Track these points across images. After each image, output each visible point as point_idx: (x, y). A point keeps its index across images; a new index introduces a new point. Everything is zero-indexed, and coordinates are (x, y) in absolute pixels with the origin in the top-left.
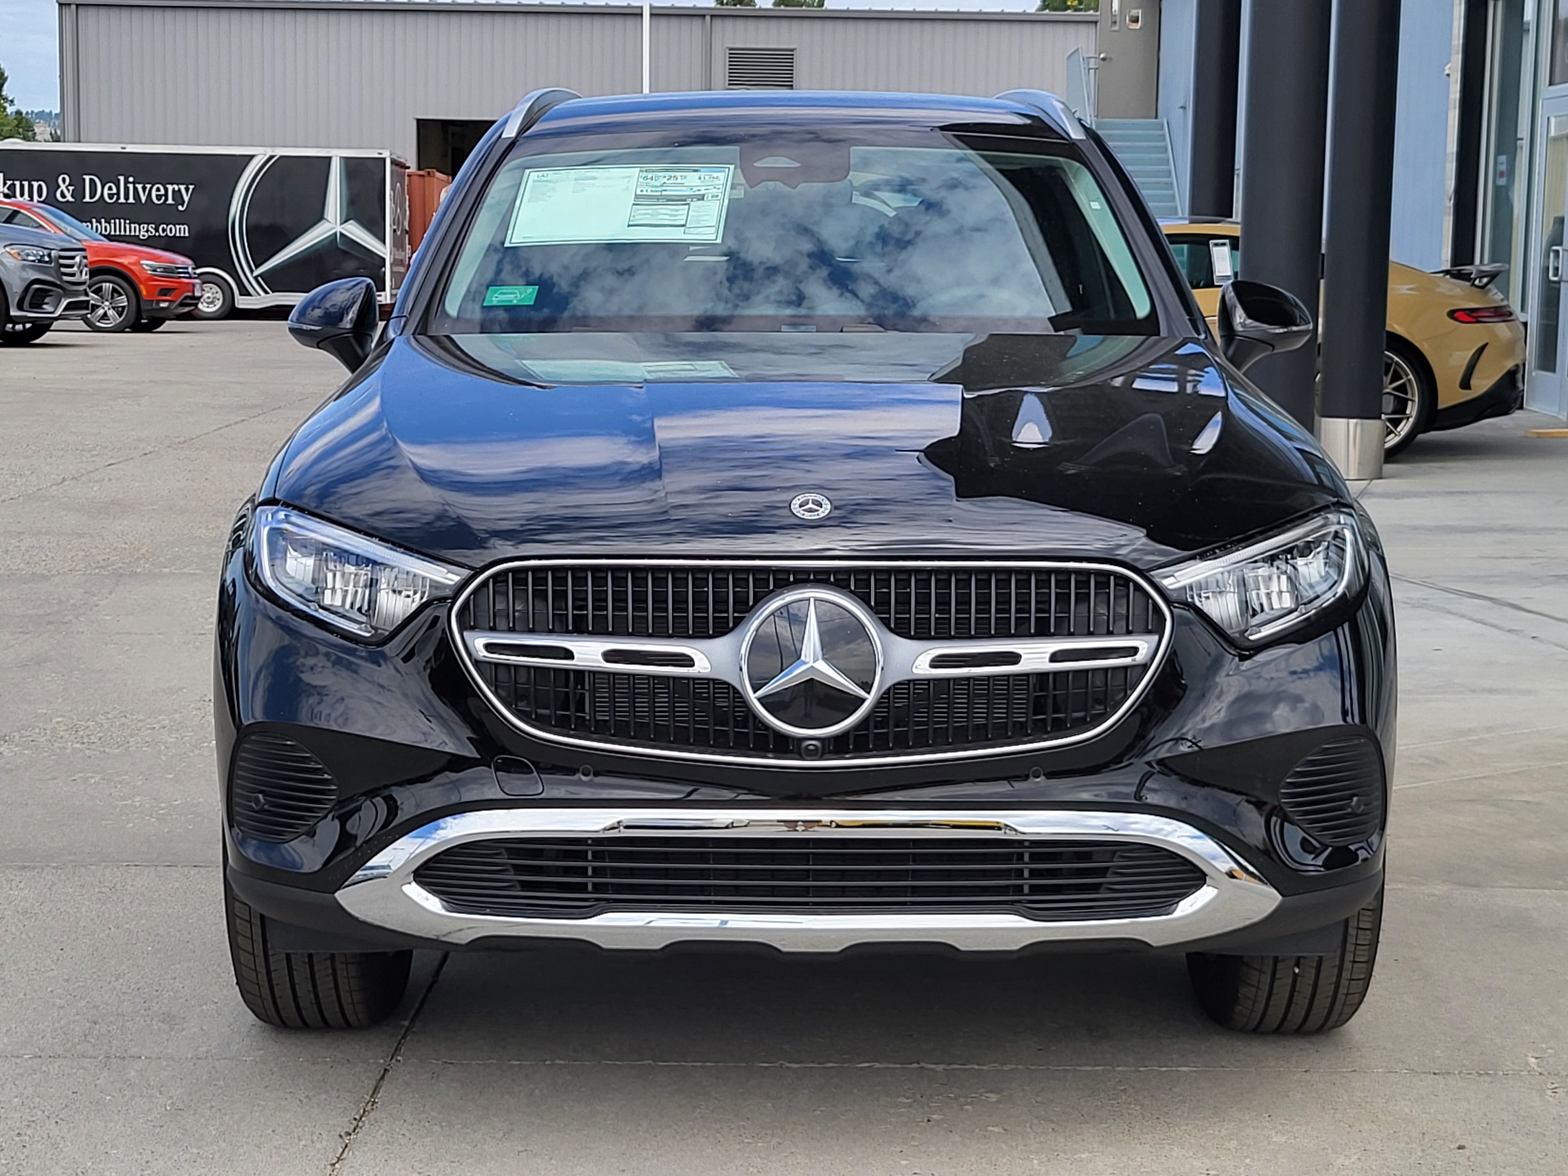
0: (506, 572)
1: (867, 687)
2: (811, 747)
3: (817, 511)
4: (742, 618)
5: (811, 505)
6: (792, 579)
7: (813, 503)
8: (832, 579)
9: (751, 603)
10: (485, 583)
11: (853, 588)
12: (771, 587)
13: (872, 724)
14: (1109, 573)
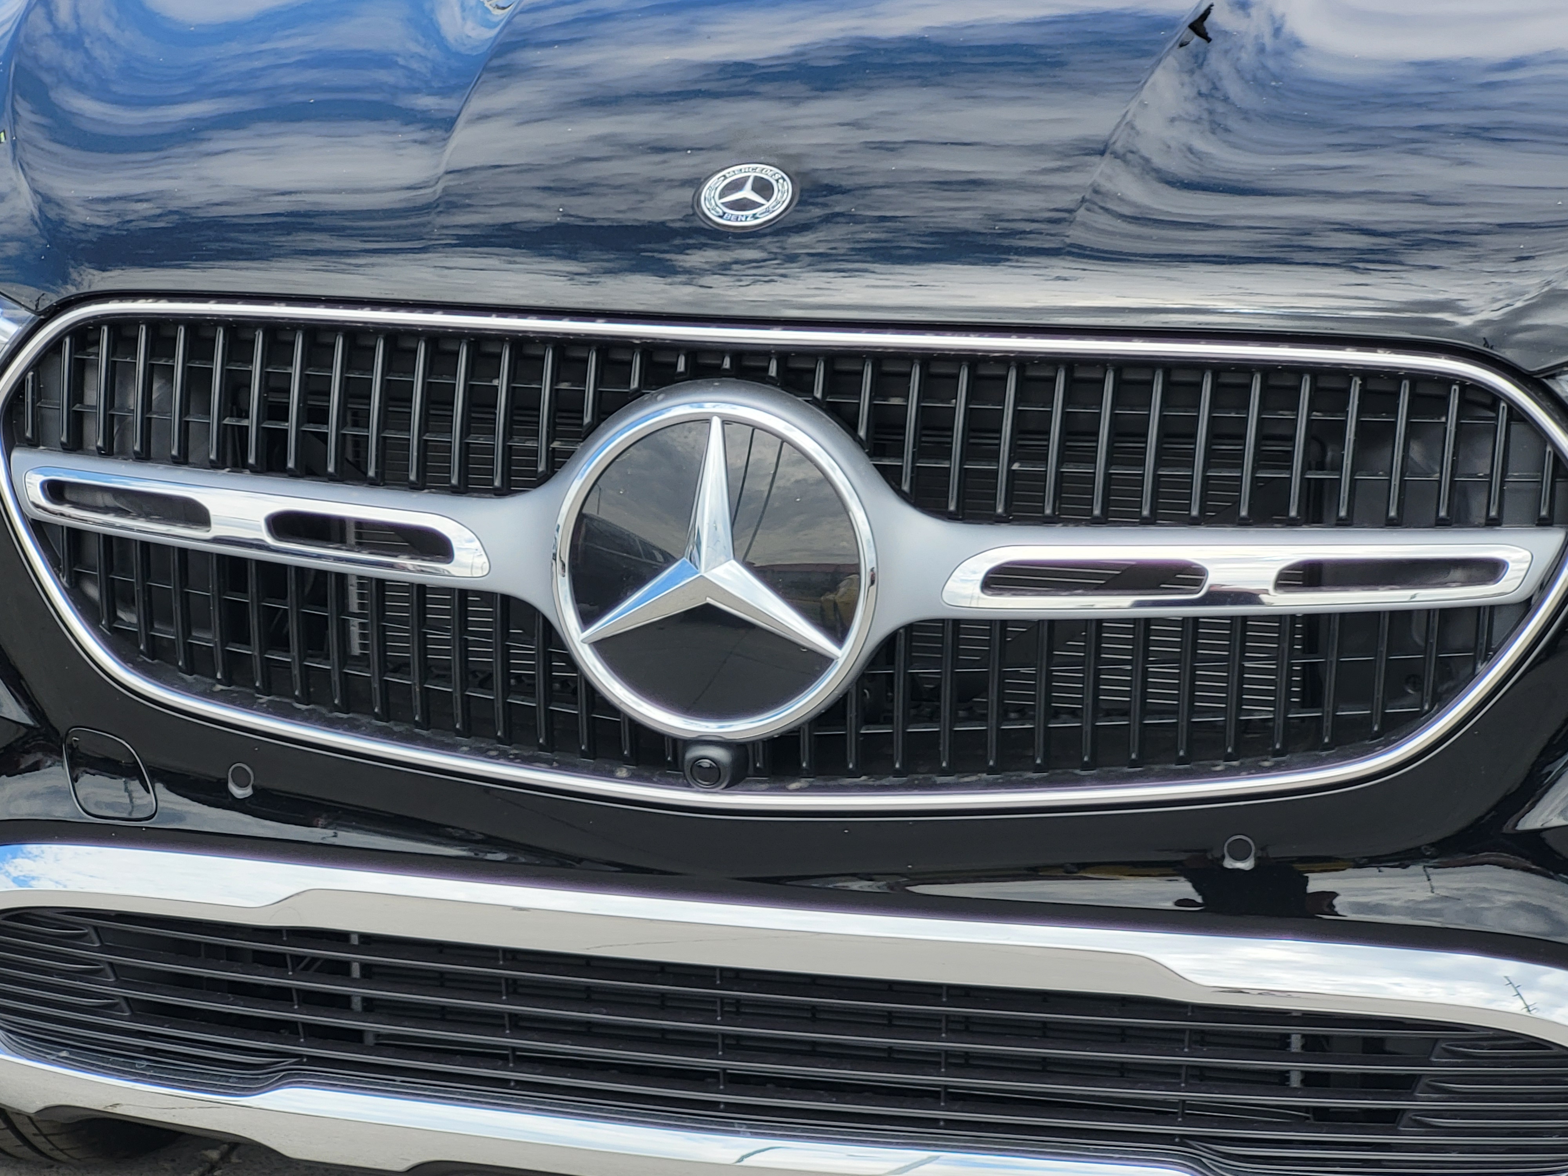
0: (97, 322)
1: (838, 632)
2: (706, 763)
3: (756, 205)
4: (569, 454)
5: (747, 193)
6: (681, 367)
7: (754, 189)
8: (773, 371)
9: (587, 419)
10: (54, 347)
11: (818, 395)
12: (635, 384)
13: (852, 714)
14: (1446, 380)
